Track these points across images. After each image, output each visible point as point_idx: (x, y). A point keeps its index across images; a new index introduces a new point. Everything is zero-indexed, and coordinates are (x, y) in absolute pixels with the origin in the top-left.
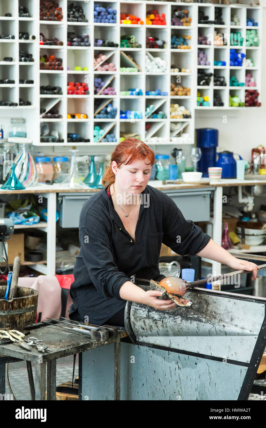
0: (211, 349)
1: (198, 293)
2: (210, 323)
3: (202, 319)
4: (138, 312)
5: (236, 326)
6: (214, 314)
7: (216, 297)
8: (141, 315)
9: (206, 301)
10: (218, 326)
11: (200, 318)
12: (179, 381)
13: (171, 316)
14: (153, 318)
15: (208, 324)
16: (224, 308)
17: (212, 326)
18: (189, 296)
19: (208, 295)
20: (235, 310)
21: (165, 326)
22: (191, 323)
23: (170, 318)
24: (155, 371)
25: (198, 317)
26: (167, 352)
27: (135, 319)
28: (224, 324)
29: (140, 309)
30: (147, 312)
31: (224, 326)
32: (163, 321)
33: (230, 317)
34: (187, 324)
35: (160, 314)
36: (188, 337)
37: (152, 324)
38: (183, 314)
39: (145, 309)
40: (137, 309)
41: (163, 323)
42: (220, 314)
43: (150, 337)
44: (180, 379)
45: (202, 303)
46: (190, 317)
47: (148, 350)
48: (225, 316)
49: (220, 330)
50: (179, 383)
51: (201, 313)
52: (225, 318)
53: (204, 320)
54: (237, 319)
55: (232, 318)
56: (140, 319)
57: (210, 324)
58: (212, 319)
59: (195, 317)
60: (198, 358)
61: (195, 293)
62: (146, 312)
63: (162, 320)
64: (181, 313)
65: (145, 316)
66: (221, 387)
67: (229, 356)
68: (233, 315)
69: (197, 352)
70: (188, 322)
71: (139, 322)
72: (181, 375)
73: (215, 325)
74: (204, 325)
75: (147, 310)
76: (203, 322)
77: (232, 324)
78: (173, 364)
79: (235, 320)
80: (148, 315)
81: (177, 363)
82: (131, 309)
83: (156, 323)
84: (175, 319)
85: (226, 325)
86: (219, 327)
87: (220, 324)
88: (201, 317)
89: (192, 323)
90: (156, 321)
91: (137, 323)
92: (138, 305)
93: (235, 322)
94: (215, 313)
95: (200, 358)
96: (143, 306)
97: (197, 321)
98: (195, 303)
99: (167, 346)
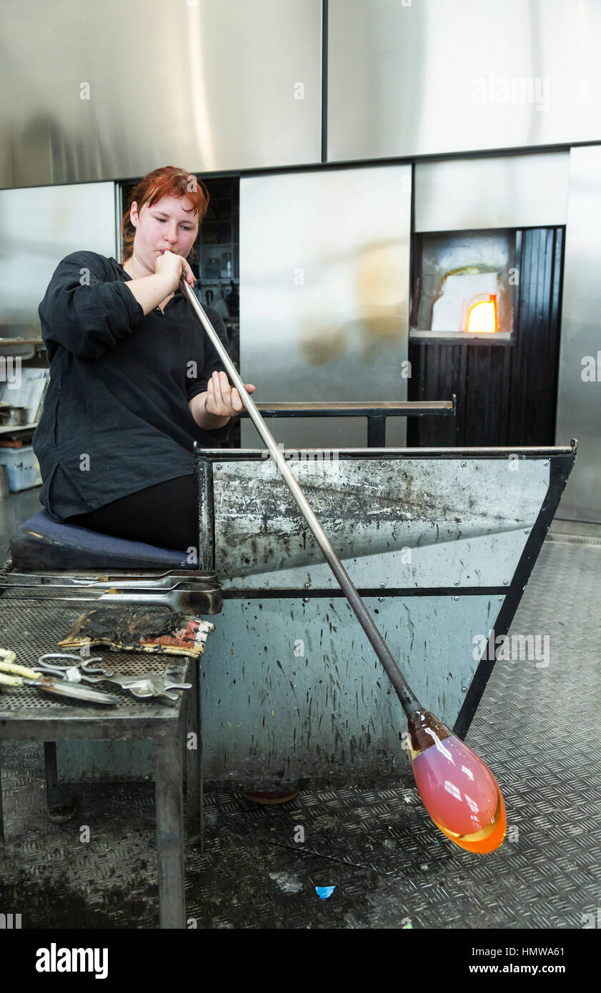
0: (417, 574)
1: (383, 459)
2: (425, 518)
3: (403, 513)
4: (236, 525)
5: (484, 515)
6: (428, 499)
7: (429, 460)
8: (245, 531)
9: (405, 474)
10: (444, 522)
11: (398, 512)
12: (331, 656)
13: (327, 519)
14: (277, 532)
15: (421, 521)
16: (451, 482)
17: (430, 525)
18: (359, 468)
19: (408, 461)
20: (477, 483)
21: (308, 544)
22: (378, 526)
23: (325, 525)
24: (266, 648)
25: (393, 510)
26: (301, 599)
27: (227, 542)
28: (456, 515)
29: (241, 518)
30: (260, 520)
31: (458, 520)
32: (304, 535)
33: (467, 500)
34: (368, 530)
35: (296, 519)
36: (358, 559)
37: (274, 545)
38: (356, 511)
39: (254, 515)
40: (233, 519)
41: (305, 538)
42: (441, 496)
43: (253, 577)
44: (334, 652)
45: (394, 479)
46: (374, 515)
47: (246, 605)
48: (454, 499)
49: (449, 530)
50: (331, 660)
51: (395, 501)
52: (455, 503)
53: (409, 515)
54: (484, 501)
55: (471, 501)
56: (243, 541)
57: (424, 521)
58: (427, 510)
59: (387, 512)
60: (382, 598)
61: (374, 461)
62: (259, 522)
63: (302, 532)
64: (349, 511)
65: (258, 531)
66: (439, 648)
67: (461, 581)
68: (473, 494)
69: (379, 587)
70: (371, 525)
71: (238, 547)
72: (336, 643)
73: (436, 523)
74: (411, 527)
75: (262, 516)
76: (407, 520)
77: (474, 512)
78: (315, 623)
79: (481, 503)
80: (266, 527)
81: (326, 619)
82: (216, 521)
83: (285, 543)
84: (337, 524)
85: (461, 517)
86: (445, 525)
87: (448, 517)
88: (400, 510)
89: (380, 526)
90: (286, 538)
91: (232, 551)
92: (231, 509)
93: (480, 508)
94: (429, 495)
95: (387, 598)
96: (248, 510)
97: (392, 520)
98: (378, 481)
99: (300, 586)
